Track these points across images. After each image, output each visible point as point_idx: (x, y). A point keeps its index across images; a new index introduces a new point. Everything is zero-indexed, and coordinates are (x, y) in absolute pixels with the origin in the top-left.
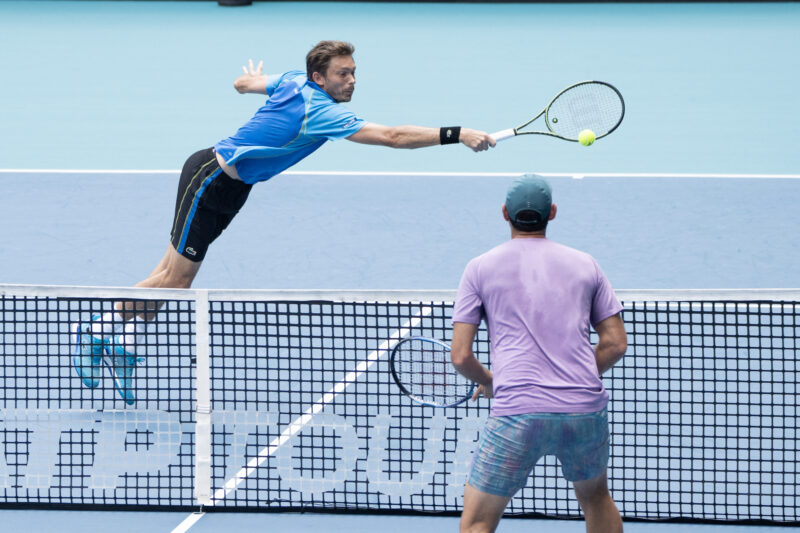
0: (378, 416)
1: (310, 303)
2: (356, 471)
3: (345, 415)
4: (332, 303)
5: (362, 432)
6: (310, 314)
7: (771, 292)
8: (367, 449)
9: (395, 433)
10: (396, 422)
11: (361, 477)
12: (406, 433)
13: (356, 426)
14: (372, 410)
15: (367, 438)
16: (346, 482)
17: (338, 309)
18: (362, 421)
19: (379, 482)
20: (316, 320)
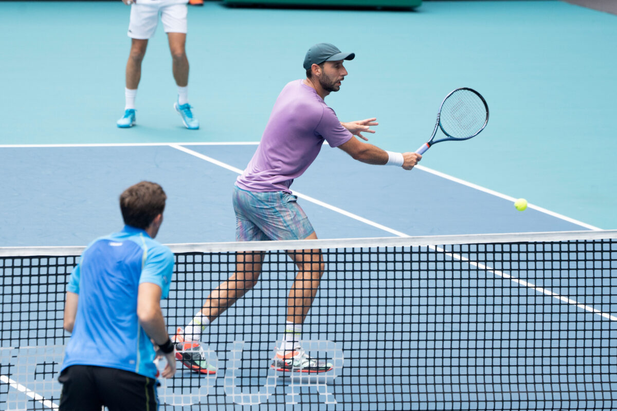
0: (235, 342)
1: (186, 254)
2: (216, 386)
3: (209, 343)
4: (202, 254)
5: (222, 355)
6: (186, 263)
7: (527, 236)
8: (225, 369)
9: (247, 355)
10: (248, 347)
11: (220, 391)
12: (255, 355)
13: (217, 351)
14: (230, 338)
15: (226, 360)
16: (208, 396)
17: (207, 259)
18: (222, 347)
19: (234, 395)
20: (190, 268)
